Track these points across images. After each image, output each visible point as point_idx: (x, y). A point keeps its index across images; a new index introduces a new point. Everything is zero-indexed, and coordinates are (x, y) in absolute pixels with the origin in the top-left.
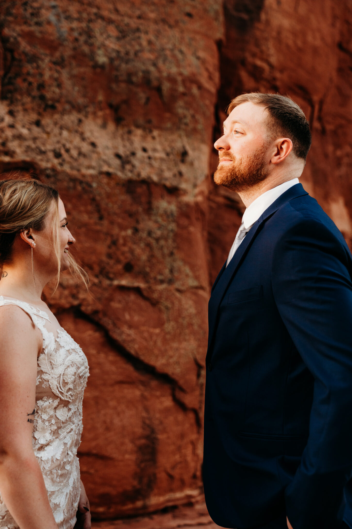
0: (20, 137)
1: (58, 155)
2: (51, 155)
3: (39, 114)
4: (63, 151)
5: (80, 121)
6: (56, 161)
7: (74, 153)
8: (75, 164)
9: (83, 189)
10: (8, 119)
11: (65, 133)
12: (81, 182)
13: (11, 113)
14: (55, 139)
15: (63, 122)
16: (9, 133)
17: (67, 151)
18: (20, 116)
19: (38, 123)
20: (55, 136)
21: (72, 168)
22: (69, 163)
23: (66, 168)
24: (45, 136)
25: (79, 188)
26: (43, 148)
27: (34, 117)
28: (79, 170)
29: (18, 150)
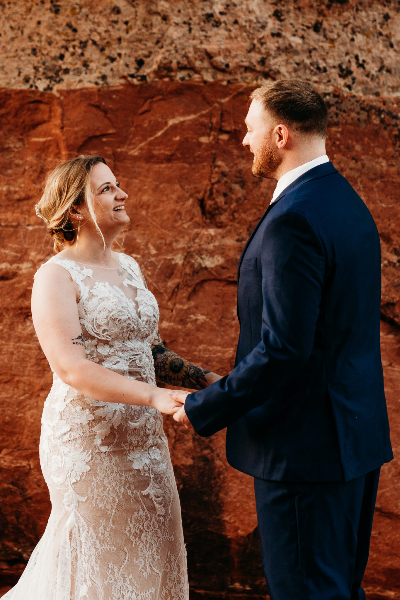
0: (288, 50)
1: (345, 73)
2: (334, 73)
3: (321, 13)
4: (353, 66)
5: (387, 17)
6: (341, 82)
7: (373, 68)
8: (372, 85)
9: (382, 121)
10: (272, 25)
11: (360, 38)
12: (379, 112)
13: (277, 15)
14: (343, 49)
15: (358, 23)
16: (272, 45)
17: (361, 65)
18: (290, 18)
19: (317, 28)
20: (344, 44)
21: (366, 91)
22: (362, 83)
23: (358, 92)
24: (327, 45)
25: (376, 121)
26: (322, 65)
27: (312, 17)
28: (377, 94)
29: (283, 70)
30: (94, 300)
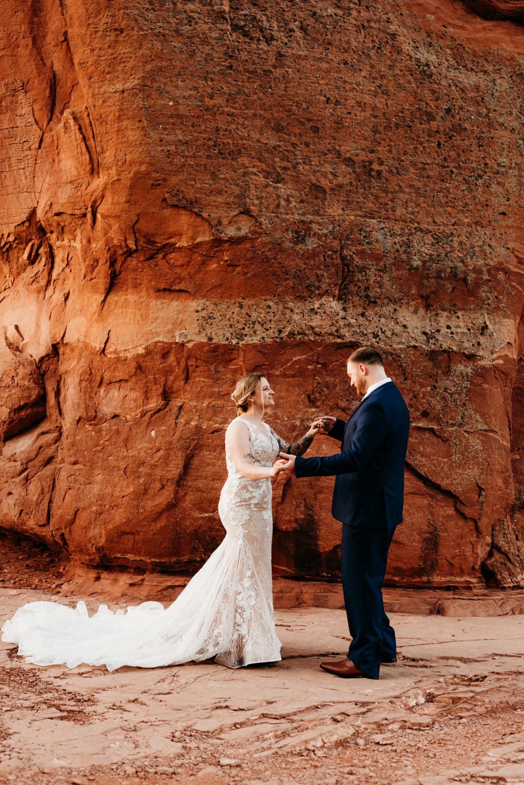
0: (349, 325)
1: (376, 336)
2: (371, 336)
3: (364, 308)
4: (380, 333)
5: (395, 310)
6: (374, 340)
7: (389, 334)
8: (389, 341)
9: (393, 358)
10: (342, 313)
11: (383, 320)
12: (392, 354)
13: (344, 309)
14: (375, 325)
15: (382, 313)
16: (342, 323)
17: (383, 332)
18: (350, 311)
19: (363, 315)
20: (375, 323)
21: (386, 344)
22: (384, 341)
23: (382, 345)
24: (367, 323)
25: (390, 358)
26: (365, 332)
27: (361, 310)
28: (391, 346)
29: (347, 335)
30: (258, 441)
